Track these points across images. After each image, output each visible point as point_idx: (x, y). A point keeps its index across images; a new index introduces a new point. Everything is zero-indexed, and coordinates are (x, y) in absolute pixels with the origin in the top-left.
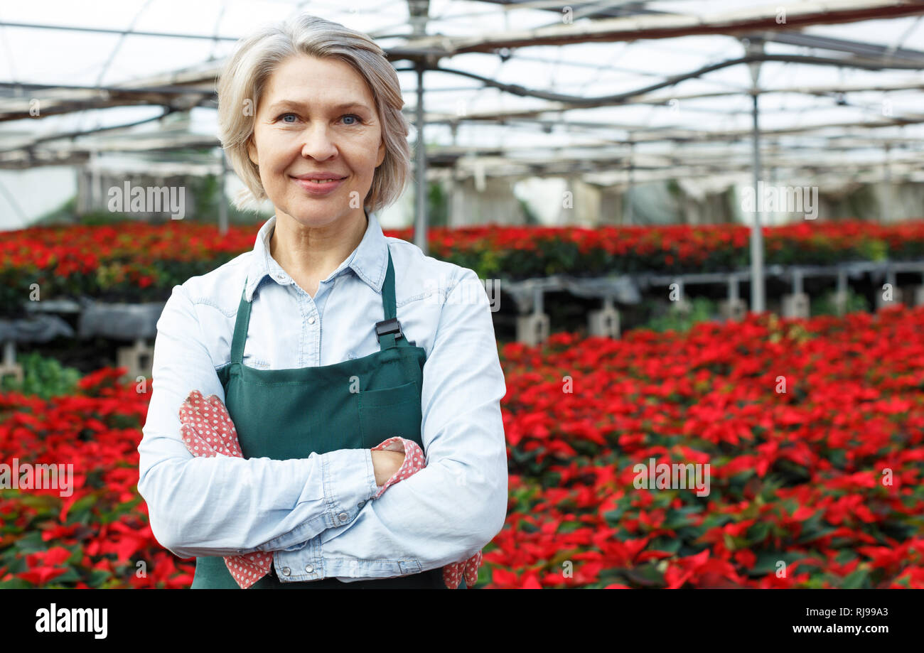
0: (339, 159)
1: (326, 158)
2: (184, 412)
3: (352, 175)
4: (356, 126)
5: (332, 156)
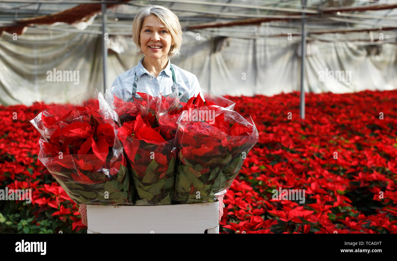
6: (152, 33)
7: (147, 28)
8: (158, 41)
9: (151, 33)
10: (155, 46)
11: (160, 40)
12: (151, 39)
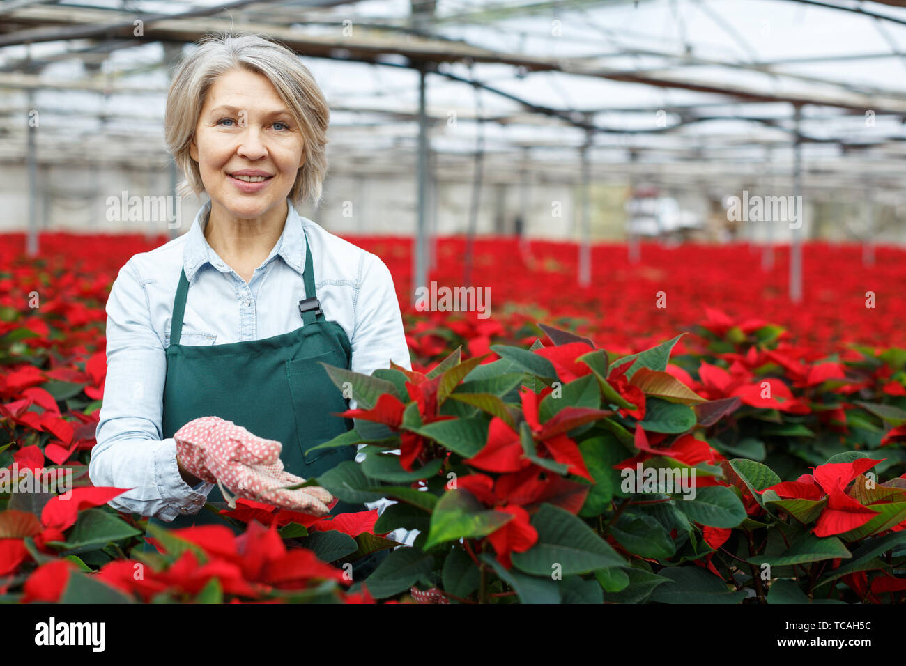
0: (268, 159)
1: (257, 158)
3: (279, 174)
4: (284, 133)
5: (264, 156)
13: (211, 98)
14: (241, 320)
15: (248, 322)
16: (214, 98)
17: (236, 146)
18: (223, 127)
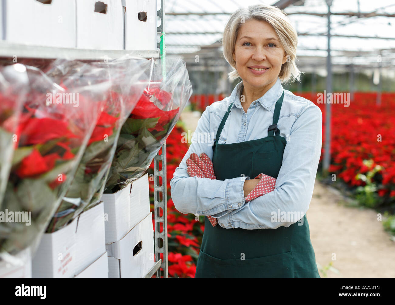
0: (266, 60)
1: (261, 60)
2: (187, 162)
3: (272, 67)
4: (274, 48)
5: (264, 60)
6: (253, 48)
7: (246, 40)
8: (263, 60)
9: (251, 47)
10: (258, 69)
11: (265, 58)
12: (253, 57)
13: (240, 33)
14: (240, 131)
15: (243, 132)
16: (241, 33)
17: (251, 55)
18: (245, 47)
